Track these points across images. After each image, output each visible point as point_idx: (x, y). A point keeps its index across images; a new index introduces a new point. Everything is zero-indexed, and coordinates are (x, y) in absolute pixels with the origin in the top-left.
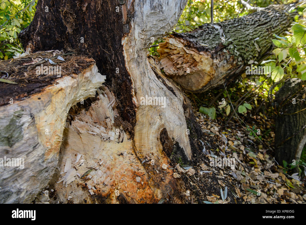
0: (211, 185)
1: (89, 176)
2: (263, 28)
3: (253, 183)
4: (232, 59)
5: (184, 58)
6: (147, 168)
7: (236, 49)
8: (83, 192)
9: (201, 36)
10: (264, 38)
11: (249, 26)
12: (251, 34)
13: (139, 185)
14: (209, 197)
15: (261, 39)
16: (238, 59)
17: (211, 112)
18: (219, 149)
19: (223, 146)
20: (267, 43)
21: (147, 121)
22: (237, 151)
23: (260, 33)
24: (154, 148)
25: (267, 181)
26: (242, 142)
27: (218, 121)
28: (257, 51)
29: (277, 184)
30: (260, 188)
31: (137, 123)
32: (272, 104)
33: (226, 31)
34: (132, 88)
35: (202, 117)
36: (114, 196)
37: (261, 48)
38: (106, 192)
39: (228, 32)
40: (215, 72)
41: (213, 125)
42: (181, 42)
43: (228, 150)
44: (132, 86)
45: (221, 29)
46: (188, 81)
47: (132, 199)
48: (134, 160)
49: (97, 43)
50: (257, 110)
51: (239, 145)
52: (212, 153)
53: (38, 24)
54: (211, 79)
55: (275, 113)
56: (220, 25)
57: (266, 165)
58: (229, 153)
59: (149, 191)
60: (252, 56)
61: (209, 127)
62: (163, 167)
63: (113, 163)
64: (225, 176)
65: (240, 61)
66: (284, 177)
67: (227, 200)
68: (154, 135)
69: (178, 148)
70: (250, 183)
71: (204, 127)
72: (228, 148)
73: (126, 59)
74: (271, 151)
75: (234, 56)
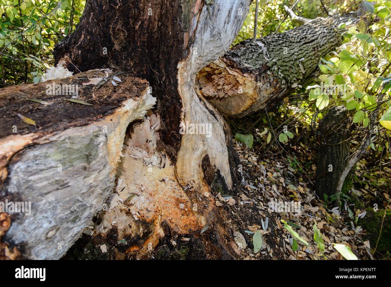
0: (252, 215)
1: (132, 202)
2: (310, 47)
3: (292, 216)
4: (276, 81)
5: (226, 79)
6: (189, 195)
7: (280, 71)
8: (127, 217)
9: (245, 54)
10: (310, 58)
11: (294, 44)
12: (296, 54)
13: (183, 212)
14: (250, 227)
15: (307, 59)
16: (281, 82)
17: (249, 140)
18: (258, 180)
19: (262, 177)
20: (312, 64)
21: (191, 146)
22: (276, 184)
23: (306, 52)
24: (196, 175)
25: (307, 215)
26: (282, 173)
27: (255, 150)
28: (302, 73)
29: (317, 217)
30: (300, 222)
31: (182, 147)
32: (315, 133)
33: (270, 50)
34: (182, 112)
35: (238, 145)
36: (158, 222)
37: (306, 70)
38: (150, 218)
39: (272, 51)
40: (258, 96)
41: (250, 154)
42: (224, 61)
43: (266, 181)
44: (182, 109)
45: (265, 47)
46: (228, 103)
47: (176, 225)
48: (176, 187)
49: (144, 61)
50: (298, 139)
51: (278, 177)
52: (251, 183)
53: (81, 38)
54: (253, 103)
55: (318, 143)
56: (264, 43)
57: (306, 198)
58: (267, 185)
59: (193, 218)
60: (296, 78)
61: (246, 156)
62: (205, 195)
63: (155, 189)
64: (265, 207)
65: (284, 84)
66: (324, 212)
67: (267, 230)
68: (196, 162)
69: (219, 176)
70: (289, 216)
71: (241, 156)
72: (267, 180)
73: (179, 82)
74: (311, 185)
75: (278, 78)
